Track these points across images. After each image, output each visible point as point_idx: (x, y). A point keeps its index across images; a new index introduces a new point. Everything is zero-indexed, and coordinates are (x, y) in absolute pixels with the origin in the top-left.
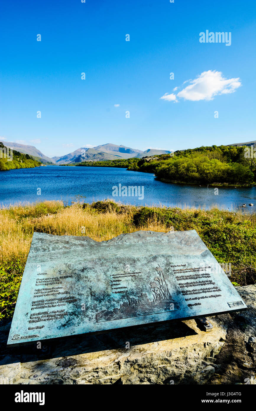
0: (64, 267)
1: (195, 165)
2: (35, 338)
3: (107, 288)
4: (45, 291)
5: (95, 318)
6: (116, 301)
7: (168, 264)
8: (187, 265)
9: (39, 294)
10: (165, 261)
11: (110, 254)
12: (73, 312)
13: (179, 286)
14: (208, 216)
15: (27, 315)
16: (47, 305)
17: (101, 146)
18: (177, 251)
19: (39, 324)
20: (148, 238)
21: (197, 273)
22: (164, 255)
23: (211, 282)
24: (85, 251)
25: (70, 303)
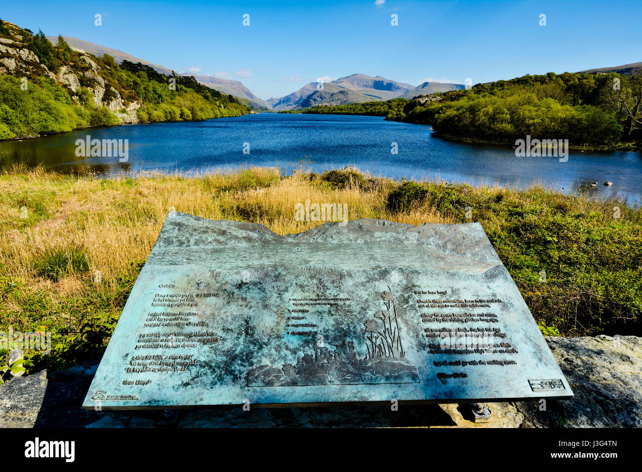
0: (207, 276)
1: (508, 110)
2: (132, 401)
3: (278, 323)
4: (166, 317)
5: (245, 378)
6: (290, 350)
7: (410, 288)
8: (449, 292)
9: (154, 322)
10: (405, 282)
11: (297, 258)
12: (207, 361)
13: (425, 334)
14: (521, 201)
15: (125, 358)
16: (163, 344)
17: (343, 78)
18: (433, 263)
19: (143, 377)
20: (377, 234)
21: (469, 310)
22: (404, 269)
23: (497, 333)
24: (252, 251)
25: (204, 344)
